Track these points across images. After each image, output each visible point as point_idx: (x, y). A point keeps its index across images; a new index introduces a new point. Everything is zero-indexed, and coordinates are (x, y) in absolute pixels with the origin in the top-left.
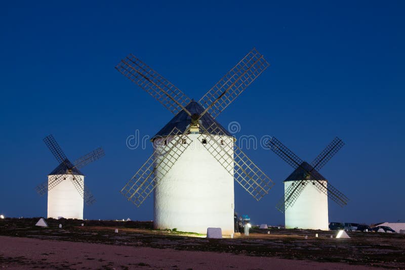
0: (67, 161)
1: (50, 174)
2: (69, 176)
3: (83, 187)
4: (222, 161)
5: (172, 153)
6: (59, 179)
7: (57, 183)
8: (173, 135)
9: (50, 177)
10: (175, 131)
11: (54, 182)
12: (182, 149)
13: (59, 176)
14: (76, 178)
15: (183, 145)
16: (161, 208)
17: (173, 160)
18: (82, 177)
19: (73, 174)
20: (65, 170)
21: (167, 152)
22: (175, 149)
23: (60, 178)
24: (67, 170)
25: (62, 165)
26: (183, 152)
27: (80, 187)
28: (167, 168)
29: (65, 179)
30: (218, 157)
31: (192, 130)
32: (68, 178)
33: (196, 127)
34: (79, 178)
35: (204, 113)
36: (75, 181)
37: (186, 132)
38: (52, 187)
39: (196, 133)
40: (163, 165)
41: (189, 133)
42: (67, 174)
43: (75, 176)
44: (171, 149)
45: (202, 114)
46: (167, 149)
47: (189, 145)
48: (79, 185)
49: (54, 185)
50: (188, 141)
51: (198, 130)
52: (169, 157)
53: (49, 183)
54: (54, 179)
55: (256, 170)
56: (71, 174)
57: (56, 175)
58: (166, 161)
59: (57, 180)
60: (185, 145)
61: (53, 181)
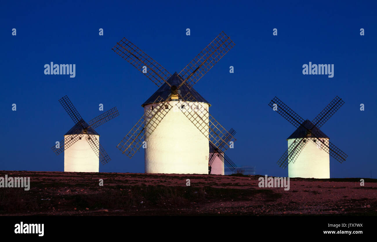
0: (82, 121)
1: (66, 134)
2: (85, 136)
3: (98, 147)
4: (195, 122)
5: (156, 116)
6: (75, 139)
7: (73, 143)
8: (157, 102)
9: (66, 137)
10: (159, 99)
11: (70, 142)
12: (164, 113)
13: (75, 136)
14: (91, 137)
15: (166, 110)
16: (150, 160)
17: (157, 122)
18: (98, 137)
19: (88, 134)
20: (80, 130)
21: (154, 116)
22: (159, 113)
23: (76, 137)
24: (83, 130)
25: (77, 125)
26: (165, 116)
27: (95, 146)
28: (153, 128)
29: (80, 138)
30: (192, 119)
31: (172, 98)
32: (84, 137)
33: (176, 95)
34: (94, 138)
35: (182, 84)
36: (90, 140)
37: (167, 100)
38: (68, 146)
39: (176, 100)
40: (149, 125)
41: (171, 100)
42: (82, 134)
43: (90, 136)
44: (156, 113)
45: (180, 86)
46: (153, 113)
47: (170, 110)
48: (94, 145)
49: (70, 145)
50: (169, 107)
51: (177, 98)
52: (154, 119)
53: (65, 143)
54: (70, 139)
55: (221, 129)
56: (86, 134)
57: (72, 135)
58: (152, 122)
59: (73, 140)
60: (167, 110)
61: (69, 140)
